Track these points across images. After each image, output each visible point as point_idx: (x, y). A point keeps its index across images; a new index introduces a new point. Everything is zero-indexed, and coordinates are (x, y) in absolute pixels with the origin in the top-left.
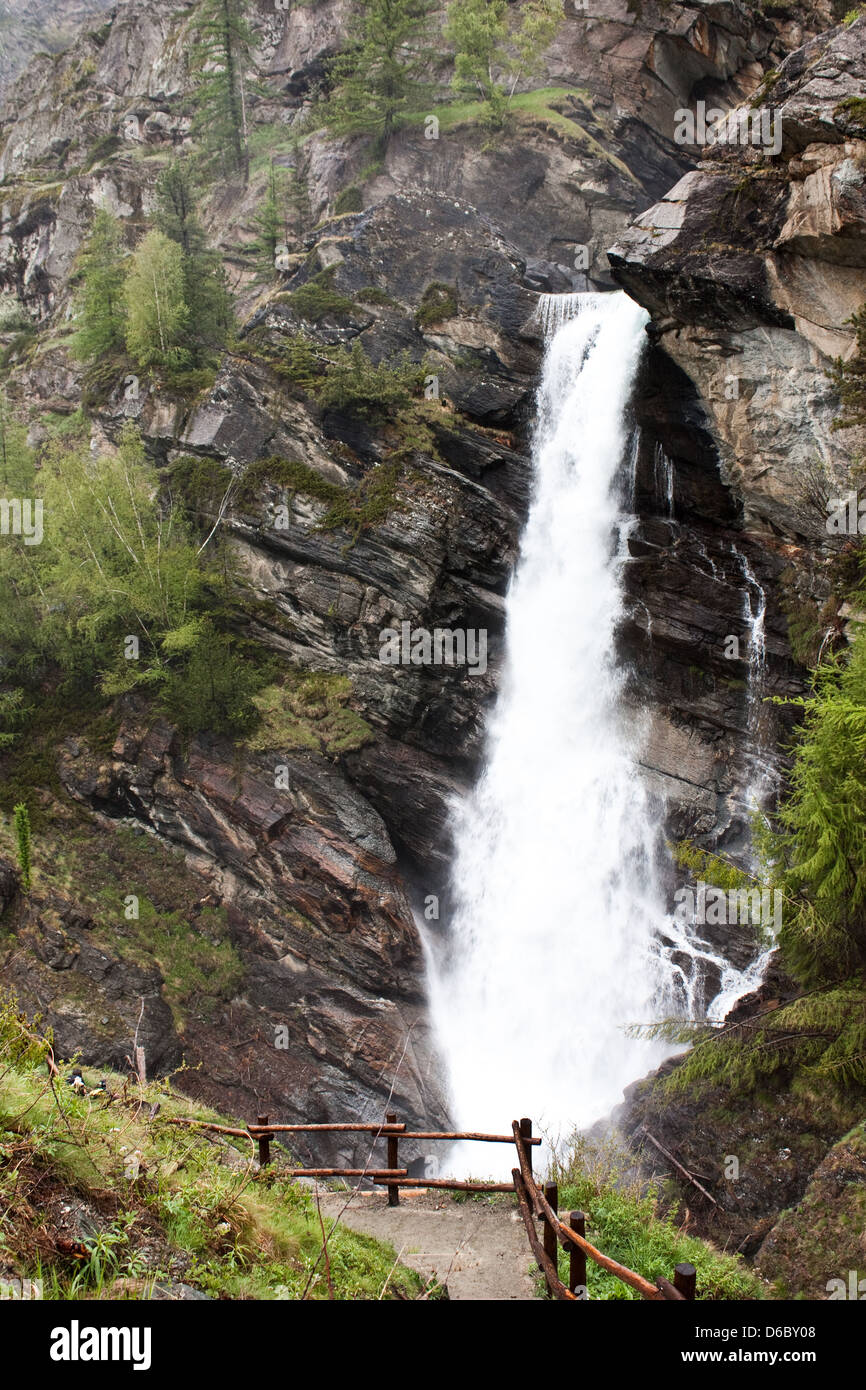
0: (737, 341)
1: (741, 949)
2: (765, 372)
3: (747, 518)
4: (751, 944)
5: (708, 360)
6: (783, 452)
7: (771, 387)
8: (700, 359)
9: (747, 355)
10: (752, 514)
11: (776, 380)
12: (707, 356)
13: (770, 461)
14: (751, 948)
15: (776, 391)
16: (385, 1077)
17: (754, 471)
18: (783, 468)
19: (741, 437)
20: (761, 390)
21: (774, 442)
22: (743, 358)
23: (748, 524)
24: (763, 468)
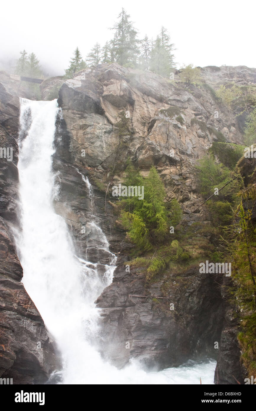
0: (86, 115)
1: (105, 261)
2: (92, 123)
3: (76, 160)
4: (108, 258)
5: (75, 119)
6: (93, 143)
7: (94, 127)
8: (72, 118)
9: (88, 119)
10: (78, 159)
11: (95, 125)
12: (75, 118)
13: (89, 145)
14: (108, 259)
15: (95, 128)
16: (30, 311)
17: (84, 147)
18: (92, 147)
19: (80, 139)
20: (89, 128)
21: (91, 140)
22: (86, 119)
23: (76, 162)
24: (87, 146)
